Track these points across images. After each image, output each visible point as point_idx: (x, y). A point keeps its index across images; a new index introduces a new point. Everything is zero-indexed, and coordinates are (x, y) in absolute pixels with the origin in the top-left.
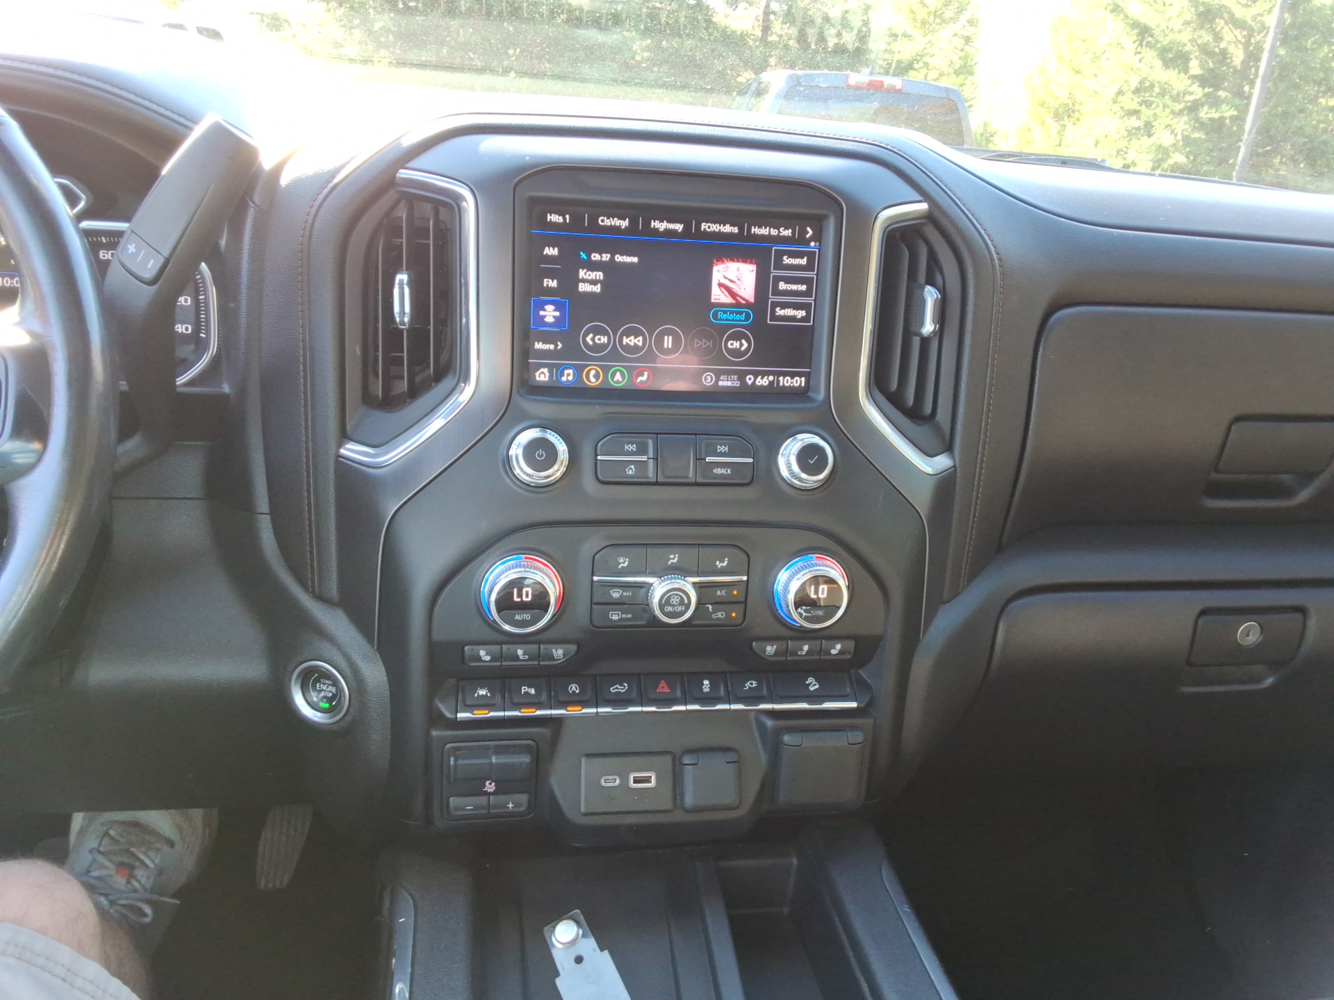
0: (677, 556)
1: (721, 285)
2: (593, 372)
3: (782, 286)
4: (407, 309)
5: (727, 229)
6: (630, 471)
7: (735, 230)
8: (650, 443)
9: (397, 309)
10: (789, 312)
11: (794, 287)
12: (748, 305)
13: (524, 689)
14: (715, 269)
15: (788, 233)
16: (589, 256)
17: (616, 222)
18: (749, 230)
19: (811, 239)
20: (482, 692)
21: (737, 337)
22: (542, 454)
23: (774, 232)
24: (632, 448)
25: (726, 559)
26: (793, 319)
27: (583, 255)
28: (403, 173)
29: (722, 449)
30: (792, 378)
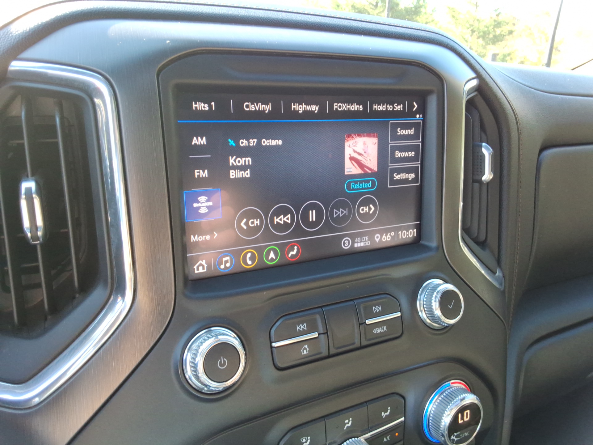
0: (351, 419)
1: (352, 159)
2: (249, 255)
3: (398, 154)
4: (40, 222)
5: (354, 107)
6: (305, 351)
7: (361, 108)
8: (318, 318)
9: (26, 223)
10: (403, 176)
11: (406, 154)
12: (373, 174)
14: (347, 144)
15: (399, 108)
16: (237, 142)
17: (261, 107)
18: (371, 107)
19: (417, 112)
21: (366, 202)
22: (224, 361)
23: (390, 108)
24: (302, 327)
25: (389, 408)
26: (406, 181)
27: (232, 143)
28: (18, 66)
29: (377, 309)
30: (407, 231)
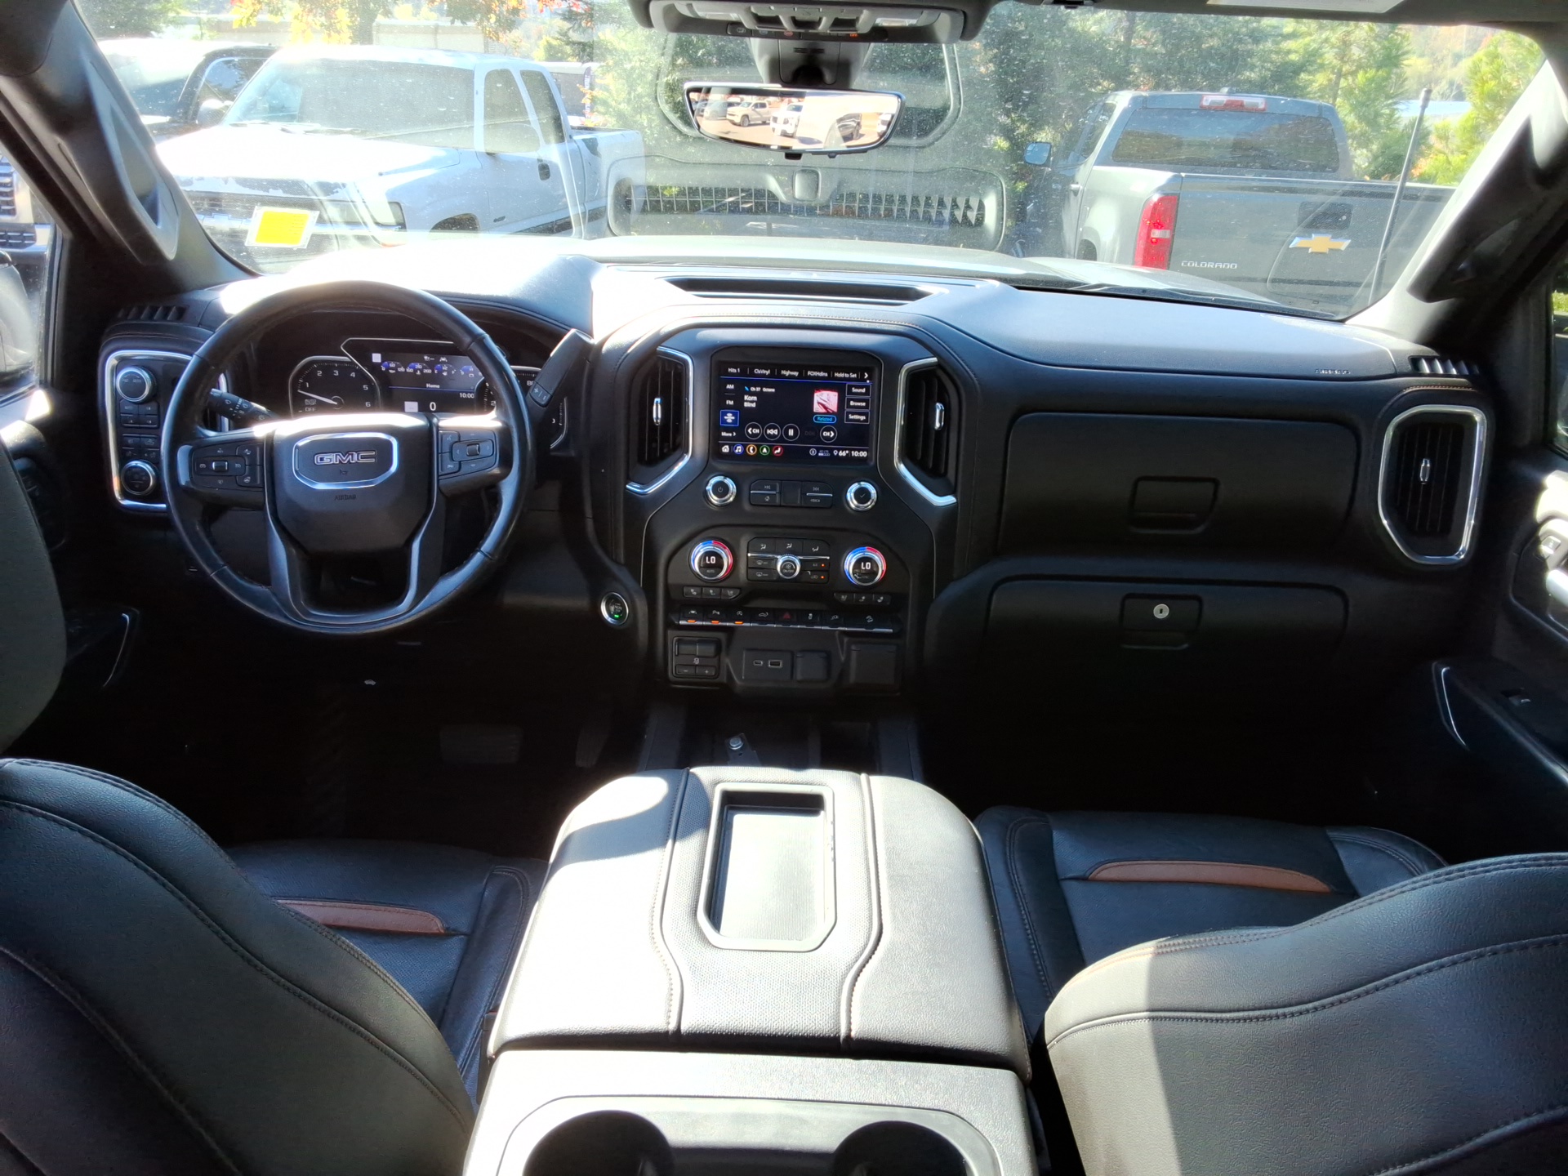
0: (790, 544)
1: (819, 403)
2: (751, 448)
3: (852, 403)
4: (660, 416)
5: (822, 374)
6: (767, 499)
7: (826, 375)
8: (778, 484)
9: (654, 416)
10: (856, 417)
11: (859, 404)
12: (834, 413)
13: (714, 612)
14: (816, 395)
15: (854, 376)
16: (749, 388)
17: (764, 372)
18: (834, 374)
19: (868, 379)
20: (693, 612)
21: (828, 430)
22: (723, 489)
23: (847, 375)
24: (768, 487)
25: (818, 547)
26: (859, 420)
27: (747, 388)
28: (660, 349)
29: (816, 489)
30: (859, 452)
